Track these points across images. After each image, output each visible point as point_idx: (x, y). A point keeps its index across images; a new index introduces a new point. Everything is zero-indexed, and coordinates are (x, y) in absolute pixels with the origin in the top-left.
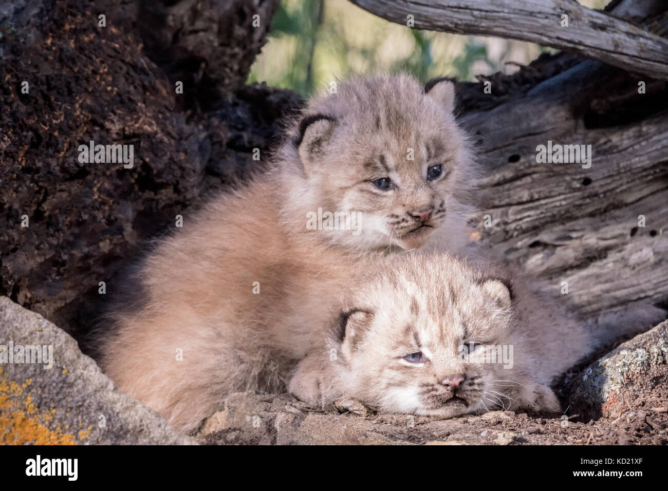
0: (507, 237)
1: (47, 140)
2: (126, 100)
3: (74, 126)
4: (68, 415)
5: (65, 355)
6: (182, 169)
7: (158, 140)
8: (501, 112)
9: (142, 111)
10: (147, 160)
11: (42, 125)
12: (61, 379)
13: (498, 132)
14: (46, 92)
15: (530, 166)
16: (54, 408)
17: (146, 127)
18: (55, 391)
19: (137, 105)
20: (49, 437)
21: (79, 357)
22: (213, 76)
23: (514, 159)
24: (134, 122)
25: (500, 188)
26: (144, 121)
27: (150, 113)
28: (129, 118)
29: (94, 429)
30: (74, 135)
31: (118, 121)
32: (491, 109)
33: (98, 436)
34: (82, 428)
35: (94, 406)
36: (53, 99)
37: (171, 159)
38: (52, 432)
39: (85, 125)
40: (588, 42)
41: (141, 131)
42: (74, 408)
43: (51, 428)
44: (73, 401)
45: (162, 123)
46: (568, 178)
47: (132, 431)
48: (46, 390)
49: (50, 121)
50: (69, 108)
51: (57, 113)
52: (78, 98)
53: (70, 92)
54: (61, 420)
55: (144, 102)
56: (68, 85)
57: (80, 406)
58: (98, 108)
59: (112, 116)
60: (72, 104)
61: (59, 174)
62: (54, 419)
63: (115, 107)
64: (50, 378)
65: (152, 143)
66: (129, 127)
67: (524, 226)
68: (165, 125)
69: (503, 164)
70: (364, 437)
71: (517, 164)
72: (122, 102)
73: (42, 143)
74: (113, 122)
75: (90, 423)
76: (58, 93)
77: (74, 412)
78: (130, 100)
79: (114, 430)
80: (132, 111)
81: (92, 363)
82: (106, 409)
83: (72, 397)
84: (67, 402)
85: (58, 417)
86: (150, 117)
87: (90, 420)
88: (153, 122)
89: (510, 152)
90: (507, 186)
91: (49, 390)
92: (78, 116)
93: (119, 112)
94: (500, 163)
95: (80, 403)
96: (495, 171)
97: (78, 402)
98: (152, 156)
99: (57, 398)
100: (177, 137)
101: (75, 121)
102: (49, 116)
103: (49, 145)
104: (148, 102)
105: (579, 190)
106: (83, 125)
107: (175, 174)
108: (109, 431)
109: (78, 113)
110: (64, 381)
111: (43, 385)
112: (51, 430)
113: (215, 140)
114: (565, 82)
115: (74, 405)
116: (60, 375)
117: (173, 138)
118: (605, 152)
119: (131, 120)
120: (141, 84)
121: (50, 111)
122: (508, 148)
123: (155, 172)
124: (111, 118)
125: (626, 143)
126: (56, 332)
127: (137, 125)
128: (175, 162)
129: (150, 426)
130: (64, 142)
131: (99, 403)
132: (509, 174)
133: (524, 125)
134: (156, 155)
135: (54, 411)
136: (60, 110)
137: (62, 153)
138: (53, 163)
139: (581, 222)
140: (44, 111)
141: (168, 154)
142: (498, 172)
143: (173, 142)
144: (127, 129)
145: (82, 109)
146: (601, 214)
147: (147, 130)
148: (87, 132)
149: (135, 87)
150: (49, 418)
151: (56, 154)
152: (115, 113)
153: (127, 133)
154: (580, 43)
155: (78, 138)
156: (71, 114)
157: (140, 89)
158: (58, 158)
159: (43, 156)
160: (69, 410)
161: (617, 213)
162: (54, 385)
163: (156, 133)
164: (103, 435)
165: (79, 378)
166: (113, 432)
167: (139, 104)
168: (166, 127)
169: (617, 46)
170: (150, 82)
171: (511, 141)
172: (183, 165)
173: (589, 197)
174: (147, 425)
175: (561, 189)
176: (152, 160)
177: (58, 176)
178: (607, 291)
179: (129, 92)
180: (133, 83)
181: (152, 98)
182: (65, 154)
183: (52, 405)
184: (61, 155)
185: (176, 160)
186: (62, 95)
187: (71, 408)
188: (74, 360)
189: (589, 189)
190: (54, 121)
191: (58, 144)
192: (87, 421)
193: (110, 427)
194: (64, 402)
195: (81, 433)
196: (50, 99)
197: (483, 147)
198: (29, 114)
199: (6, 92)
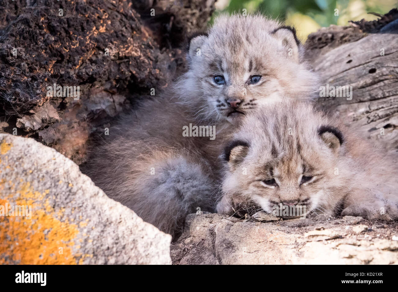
0: (369, 122)
1: (68, 58)
2: (120, 36)
3: (85, 50)
4: (73, 212)
5: (70, 175)
6: (157, 79)
7: (142, 61)
8: (364, 42)
9: (130, 42)
10: (134, 72)
11: (64, 49)
12: (68, 189)
13: (362, 54)
14: (67, 29)
15: (383, 75)
16: (64, 208)
17: (133, 53)
18: (64, 198)
19: (127, 39)
20: (60, 226)
21: (80, 176)
22: (179, 26)
23: (372, 71)
24: (125, 49)
25: (364, 90)
26: (132, 49)
27: (136, 44)
28: (122, 47)
29: (90, 221)
30: (86, 56)
31: (114, 48)
32: (357, 40)
33: (92, 225)
34: (82, 221)
35: (90, 207)
36: (71, 33)
37: (150, 72)
38: (63, 223)
39: (93, 50)
41: (130, 55)
42: (77, 208)
43: (62, 220)
44: (76, 203)
45: (144, 51)
47: (114, 222)
48: (59, 197)
49: (70, 46)
50: (82, 39)
51: (74, 42)
52: (88, 33)
53: (83, 29)
54: (68, 216)
55: (132, 37)
56: (82, 25)
57: (80, 207)
58: (102, 40)
59: (111, 45)
60: (84, 37)
61: (76, 79)
62: (64, 215)
63: (113, 40)
64: (61, 189)
65: (137, 62)
66: (122, 52)
67: (381, 114)
68: (146, 52)
69: (365, 75)
70: (270, 233)
71: (374, 74)
72: (117, 36)
73: (65, 60)
74: (111, 48)
75: (87, 217)
76: (75, 29)
77: (77, 210)
78: (123, 35)
79: (103, 221)
80: (124, 42)
81: (88, 180)
82: (98, 208)
83: (75, 201)
84: (72, 204)
85: (66, 214)
86: (136, 47)
87: (87, 215)
88: (138, 50)
89: (370, 67)
90: (368, 88)
91: (61, 197)
92: (88, 44)
93: (115, 42)
94: (363, 74)
95: (81, 205)
96: (360, 79)
97: (79, 204)
98: (138, 70)
99: (65, 202)
100: (154, 59)
101: (86, 47)
102: (69, 43)
103: (69, 61)
104: (135, 38)
106: (91, 50)
107: (153, 82)
108: (99, 222)
109: (88, 42)
110: (70, 191)
111: (56, 194)
112: (62, 222)
113: (179, 62)
115: (77, 206)
116: (68, 187)
117: (151, 60)
119: (124, 48)
120: (130, 26)
121: (69, 40)
122: (368, 64)
123: (139, 80)
124: (110, 46)
126: (65, 161)
127: (127, 51)
128: (152, 75)
129: (126, 219)
130: (79, 60)
131: (93, 205)
132: (369, 80)
133: (378, 50)
134: (140, 70)
135: (63, 210)
136: (76, 40)
137: (78, 67)
138: (72, 72)
140: (65, 40)
141: (148, 69)
142: (362, 79)
143: (151, 62)
144: (120, 53)
145: (91, 40)
147: (134, 55)
148: (94, 54)
149: (126, 28)
150: (61, 214)
151: (74, 67)
152: (112, 43)
153: (121, 55)
155: (88, 58)
156: (83, 43)
157: (130, 29)
158: (75, 70)
159: (65, 68)
160: (73, 209)
162: (64, 193)
163: (140, 57)
164: (96, 225)
165: (80, 189)
166: (102, 223)
167: (129, 38)
168: (147, 53)
170: (136, 25)
171: (370, 60)
172: (158, 77)
174: (124, 218)
176: (137, 72)
177: (75, 80)
179: (122, 31)
180: (125, 26)
181: (137, 35)
182: (80, 67)
183: (63, 206)
184: (77, 68)
185: (153, 73)
186: (78, 31)
187: (75, 208)
188: (76, 178)
190: (72, 47)
191: (75, 61)
192: (85, 216)
193: (101, 219)
194: (70, 204)
195: (81, 223)
196: (69, 33)
197: (352, 64)
198: (56, 41)
199: (41, 28)
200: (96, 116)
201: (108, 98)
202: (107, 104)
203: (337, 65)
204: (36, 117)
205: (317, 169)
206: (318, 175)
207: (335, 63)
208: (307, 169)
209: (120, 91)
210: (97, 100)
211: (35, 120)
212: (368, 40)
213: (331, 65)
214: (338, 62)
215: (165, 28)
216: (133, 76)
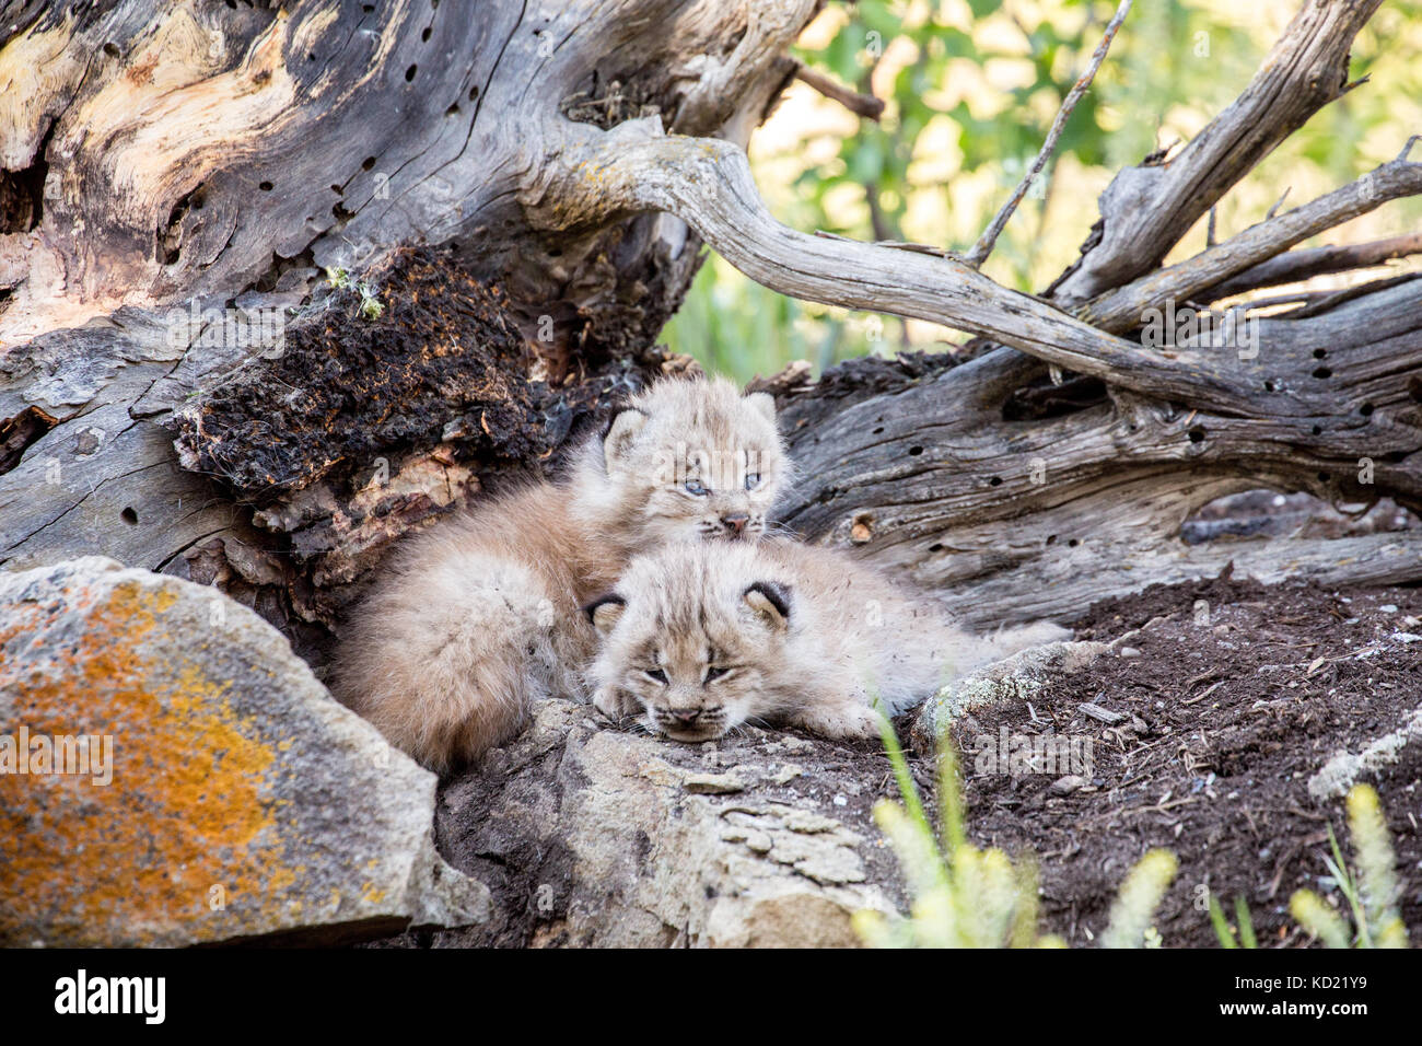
1: (363, 404)
2: (473, 363)
3: (400, 389)
6: (531, 442)
7: (507, 409)
9: (491, 376)
10: (488, 430)
11: (359, 388)
13: (902, 420)
14: (370, 350)
15: (932, 461)
16: (255, 714)
17: (494, 394)
19: (486, 369)
22: (603, 338)
23: (916, 451)
24: (477, 388)
25: (897, 483)
26: (491, 387)
27: (501, 377)
28: (472, 383)
29: (297, 740)
31: (457, 385)
33: (301, 748)
34: (283, 739)
36: (378, 359)
37: (519, 431)
40: (998, 326)
41: (486, 398)
46: (974, 476)
49: (371, 383)
50: (397, 369)
51: (381, 374)
52: (410, 358)
53: (402, 351)
55: (496, 366)
56: (400, 342)
58: (435, 371)
59: (451, 381)
60: (402, 365)
62: (253, 727)
65: (497, 411)
66: (471, 393)
67: (923, 527)
69: (903, 457)
71: (918, 457)
72: (467, 365)
73: (357, 408)
74: (450, 387)
76: (386, 352)
78: (478, 363)
80: (478, 375)
86: (500, 382)
89: (912, 443)
90: (904, 482)
92: (407, 379)
93: (460, 376)
94: (899, 455)
96: (893, 464)
98: (495, 427)
99: (258, 704)
101: (402, 384)
102: (370, 378)
103: (365, 410)
104: (501, 365)
105: (987, 490)
107: (522, 448)
109: (408, 375)
114: (982, 368)
117: (527, 407)
118: (1019, 450)
119: (475, 386)
120: (495, 345)
121: (372, 372)
122: (909, 438)
123: (496, 444)
124: (449, 382)
125: (1045, 440)
127: (481, 392)
128: (523, 435)
130: (384, 408)
132: (907, 467)
133: (929, 415)
134: (500, 426)
135: (253, 718)
136: (385, 371)
137: (380, 420)
138: (367, 431)
139: (992, 526)
140: (364, 371)
141: (517, 424)
142: (896, 465)
143: (525, 411)
144: (467, 394)
145: (414, 371)
146: (1015, 518)
147: (493, 397)
149: (487, 349)
151: (372, 420)
152: (455, 377)
153: (467, 398)
154: (989, 327)
156: (398, 377)
157: (493, 351)
158: (374, 426)
159: (356, 422)
161: (1035, 518)
163: (506, 401)
167: (489, 368)
169: (1031, 332)
171: (914, 431)
172: (534, 439)
173: (999, 498)
175: (966, 488)
176: (494, 432)
178: (1016, 606)
179: (477, 354)
180: (485, 343)
182: (384, 421)
184: (378, 422)
185: (525, 432)
186: (390, 354)
189: (1000, 490)
190: (376, 384)
191: (376, 410)
194: (266, 709)
196: (374, 359)
197: (883, 435)
198: (345, 375)
199: (322, 348)
200: (410, 506)
201: (438, 473)
202: (434, 484)
203: (857, 435)
204: (293, 510)
205: (735, 657)
206: (738, 667)
207: (854, 430)
208: (717, 656)
209: (461, 461)
210: (416, 477)
211: (289, 514)
212: (915, 396)
213: (848, 434)
214: (859, 430)
215: (576, 339)
216: (485, 437)
